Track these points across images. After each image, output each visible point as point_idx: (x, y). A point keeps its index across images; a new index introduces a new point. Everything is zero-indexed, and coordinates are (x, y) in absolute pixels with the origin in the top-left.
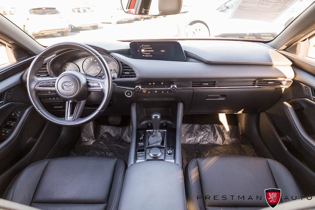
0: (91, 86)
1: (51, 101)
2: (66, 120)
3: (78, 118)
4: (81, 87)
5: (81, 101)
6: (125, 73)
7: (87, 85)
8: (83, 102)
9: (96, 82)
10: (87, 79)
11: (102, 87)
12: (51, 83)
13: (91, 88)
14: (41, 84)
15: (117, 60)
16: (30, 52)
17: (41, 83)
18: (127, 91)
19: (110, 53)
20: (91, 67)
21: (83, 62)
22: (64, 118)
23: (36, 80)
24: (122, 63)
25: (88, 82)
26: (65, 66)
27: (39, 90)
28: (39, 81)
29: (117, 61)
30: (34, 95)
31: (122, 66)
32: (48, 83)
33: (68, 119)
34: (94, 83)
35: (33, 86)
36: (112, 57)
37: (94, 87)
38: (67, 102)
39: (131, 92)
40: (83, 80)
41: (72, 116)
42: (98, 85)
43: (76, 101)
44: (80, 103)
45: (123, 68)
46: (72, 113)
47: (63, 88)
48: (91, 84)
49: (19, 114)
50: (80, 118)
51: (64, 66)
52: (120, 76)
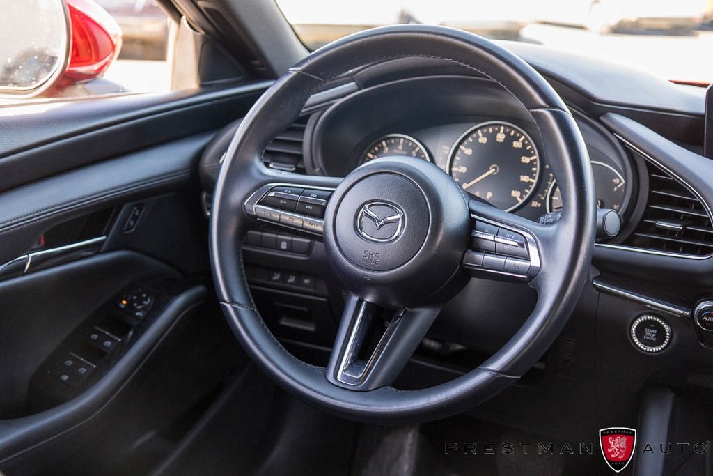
0: (485, 244)
1: (276, 288)
2: (331, 378)
3: (383, 385)
4: (440, 239)
5: (416, 310)
6: (660, 224)
7: (468, 237)
8: (424, 316)
9: (513, 231)
10: (471, 211)
11: (535, 261)
12: (313, 198)
13: (479, 256)
14: (272, 194)
15: (630, 153)
16: (258, 62)
17: (272, 190)
18: (644, 318)
19: (604, 112)
20: (492, 171)
21: (461, 143)
22: (320, 369)
23: (254, 172)
24: (652, 168)
25: (471, 224)
26: (376, 145)
27: (256, 216)
28: (267, 178)
29: (632, 155)
30: (231, 232)
31: (651, 187)
32: (301, 194)
33: (339, 377)
34: (504, 236)
35: (236, 197)
36: (612, 131)
37: (495, 253)
38: (355, 299)
39: (667, 328)
40: (455, 210)
41: (360, 370)
42: (521, 245)
43: (394, 303)
44: (410, 317)
45: (653, 199)
46: (362, 355)
47: (357, 227)
48: (486, 237)
49: (144, 309)
50: (394, 386)
51: (373, 147)
52: (629, 234)
